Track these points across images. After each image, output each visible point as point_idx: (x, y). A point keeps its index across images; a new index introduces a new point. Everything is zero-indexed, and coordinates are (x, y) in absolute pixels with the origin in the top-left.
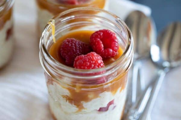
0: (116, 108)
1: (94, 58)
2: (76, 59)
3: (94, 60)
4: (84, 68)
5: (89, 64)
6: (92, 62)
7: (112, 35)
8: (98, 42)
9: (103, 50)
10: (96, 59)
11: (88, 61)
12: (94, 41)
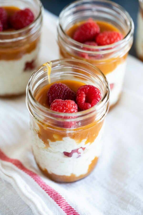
0: (80, 158)
1: (69, 105)
2: (54, 101)
3: (68, 107)
4: (56, 111)
5: (62, 108)
6: (65, 108)
7: (96, 93)
8: (82, 94)
9: (83, 103)
10: (70, 106)
11: (62, 106)
12: (79, 92)
